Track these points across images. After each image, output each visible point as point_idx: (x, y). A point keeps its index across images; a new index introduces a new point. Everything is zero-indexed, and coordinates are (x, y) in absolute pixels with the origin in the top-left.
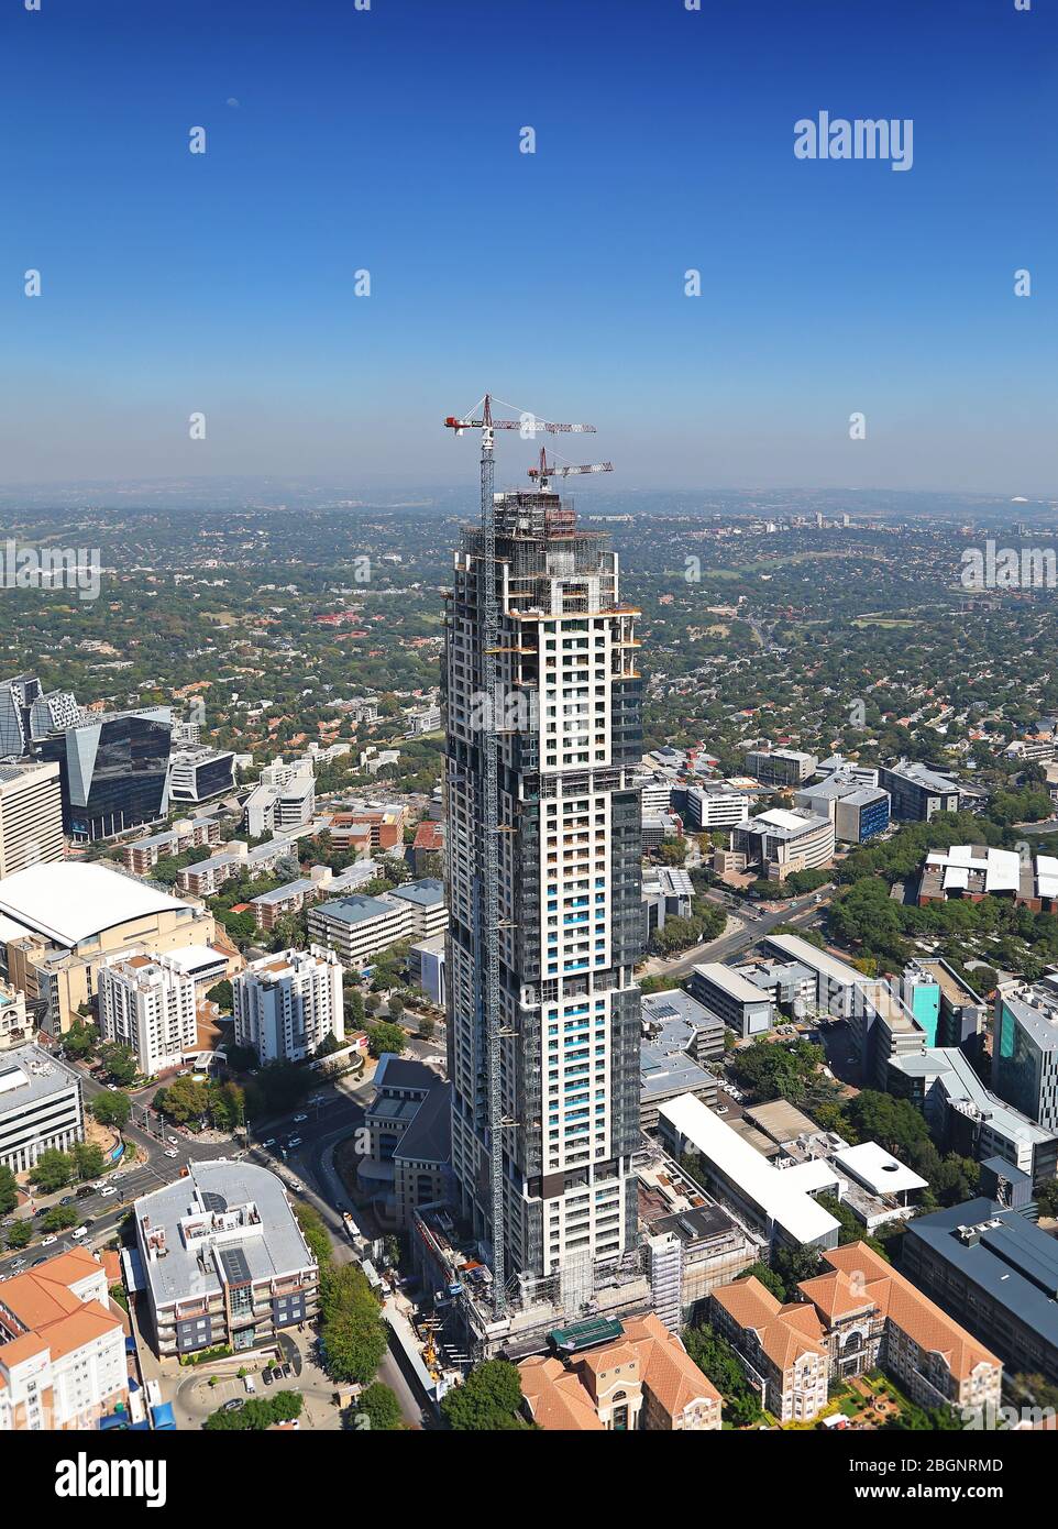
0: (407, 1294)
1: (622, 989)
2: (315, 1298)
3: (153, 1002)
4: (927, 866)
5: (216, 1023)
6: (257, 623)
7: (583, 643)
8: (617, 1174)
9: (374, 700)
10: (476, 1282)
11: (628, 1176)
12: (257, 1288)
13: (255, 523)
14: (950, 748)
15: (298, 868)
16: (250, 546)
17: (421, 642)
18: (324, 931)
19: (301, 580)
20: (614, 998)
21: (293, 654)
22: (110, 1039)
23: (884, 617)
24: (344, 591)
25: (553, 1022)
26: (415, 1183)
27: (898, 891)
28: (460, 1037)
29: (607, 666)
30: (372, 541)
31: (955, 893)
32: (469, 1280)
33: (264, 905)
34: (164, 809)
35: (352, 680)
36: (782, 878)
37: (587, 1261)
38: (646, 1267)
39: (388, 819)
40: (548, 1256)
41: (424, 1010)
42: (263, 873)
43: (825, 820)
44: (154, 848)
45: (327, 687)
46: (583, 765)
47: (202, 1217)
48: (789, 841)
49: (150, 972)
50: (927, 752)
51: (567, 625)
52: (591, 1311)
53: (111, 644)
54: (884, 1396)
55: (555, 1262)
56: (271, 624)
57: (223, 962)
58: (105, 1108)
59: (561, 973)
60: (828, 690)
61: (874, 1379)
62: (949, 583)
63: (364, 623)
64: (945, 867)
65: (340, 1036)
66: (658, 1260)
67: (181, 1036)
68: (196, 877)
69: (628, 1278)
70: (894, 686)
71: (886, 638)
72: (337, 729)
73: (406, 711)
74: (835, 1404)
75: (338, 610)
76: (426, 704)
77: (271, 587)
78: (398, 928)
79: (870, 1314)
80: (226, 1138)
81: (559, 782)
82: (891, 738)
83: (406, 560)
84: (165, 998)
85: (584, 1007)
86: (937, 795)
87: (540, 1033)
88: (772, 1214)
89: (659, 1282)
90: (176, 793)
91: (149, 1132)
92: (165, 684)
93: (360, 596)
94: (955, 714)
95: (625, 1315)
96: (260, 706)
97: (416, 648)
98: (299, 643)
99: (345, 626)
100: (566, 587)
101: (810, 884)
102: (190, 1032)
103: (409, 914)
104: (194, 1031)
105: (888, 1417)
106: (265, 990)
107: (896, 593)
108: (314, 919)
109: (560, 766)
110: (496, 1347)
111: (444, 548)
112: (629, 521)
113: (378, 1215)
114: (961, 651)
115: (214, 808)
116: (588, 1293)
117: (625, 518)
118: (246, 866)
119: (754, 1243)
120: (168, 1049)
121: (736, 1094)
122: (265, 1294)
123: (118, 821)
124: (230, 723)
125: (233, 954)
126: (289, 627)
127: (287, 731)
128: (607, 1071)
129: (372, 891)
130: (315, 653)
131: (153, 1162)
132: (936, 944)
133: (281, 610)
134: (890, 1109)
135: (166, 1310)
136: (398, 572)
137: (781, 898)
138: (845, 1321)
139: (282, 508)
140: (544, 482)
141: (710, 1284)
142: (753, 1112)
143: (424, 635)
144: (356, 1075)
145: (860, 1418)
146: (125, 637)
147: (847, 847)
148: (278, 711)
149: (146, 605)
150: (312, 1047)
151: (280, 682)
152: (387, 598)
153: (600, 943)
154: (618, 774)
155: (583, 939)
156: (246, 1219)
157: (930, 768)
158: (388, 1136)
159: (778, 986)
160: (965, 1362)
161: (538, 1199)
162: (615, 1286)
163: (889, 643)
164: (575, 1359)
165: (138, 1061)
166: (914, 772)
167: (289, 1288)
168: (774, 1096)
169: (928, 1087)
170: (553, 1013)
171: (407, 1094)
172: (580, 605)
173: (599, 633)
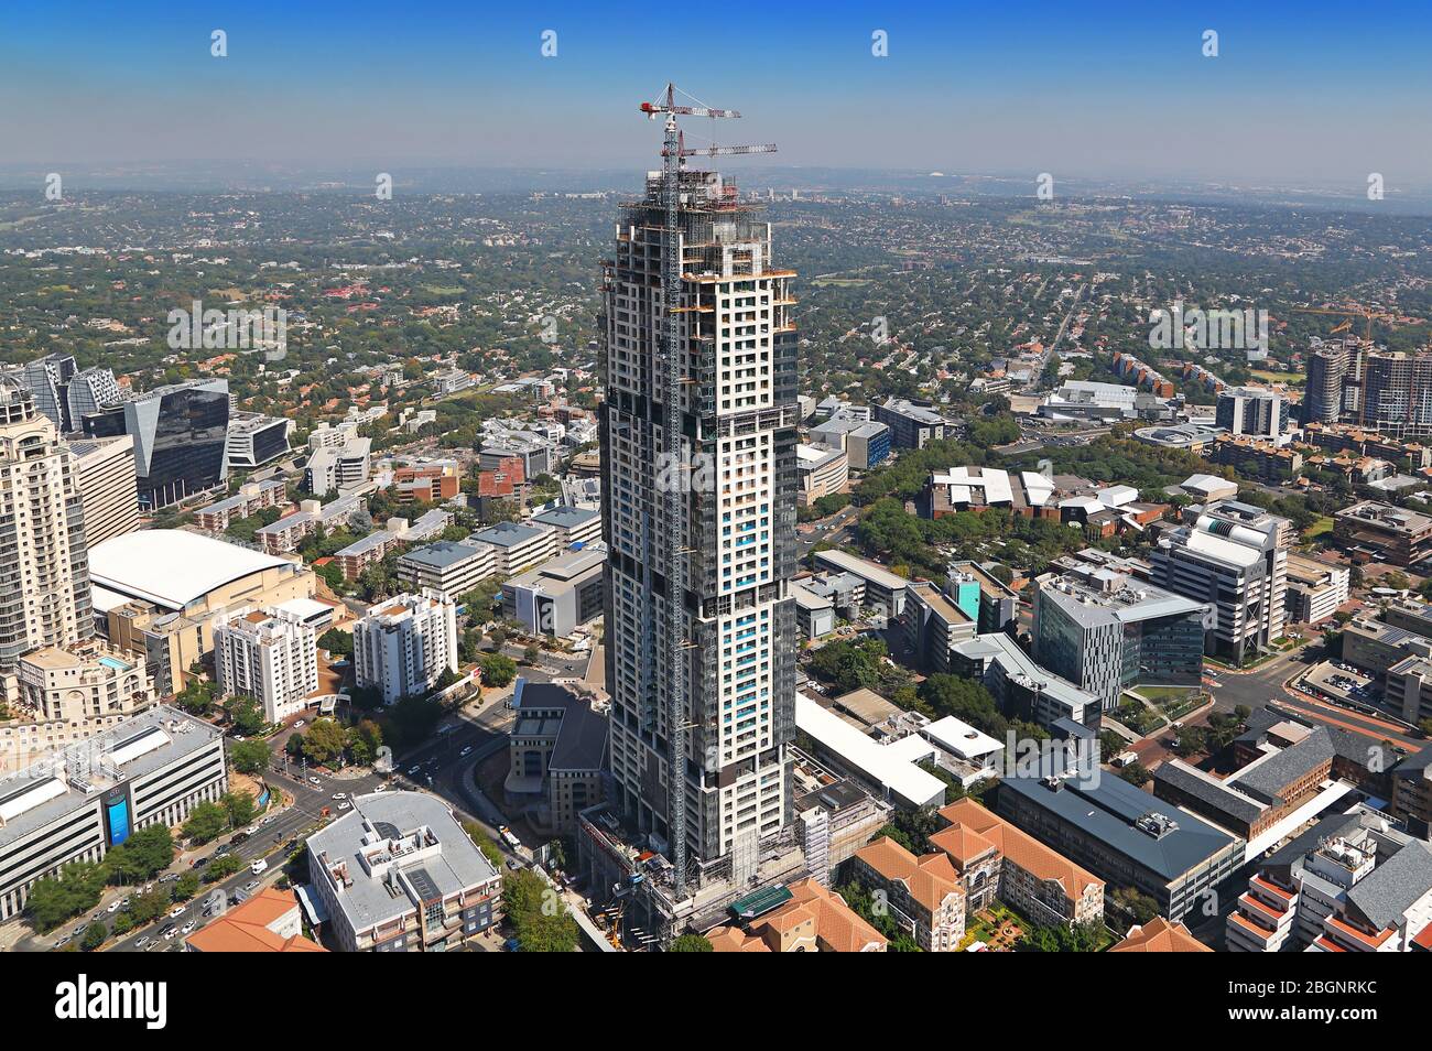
0: (577, 891)
1: (782, 599)
2: (500, 904)
3: (278, 654)
4: (935, 485)
5: (333, 668)
6: (267, 298)
7: (751, 301)
8: (777, 761)
9: (398, 365)
10: (655, 870)
11: (786, 761)
12: (447, 902)
13: (245, 204)
14: (923, 386)
15: (369, 521)
16: (242, 226)
17: (430, 312)
18: (415, 576)
19: (301, 256)
20: (776, 608)
21: (309, 326)
22: (229, 692)
23: (838, 277)
24: (345, 266)
25: (728, 632)
26: (570, 791)
27: (911, 508)
28: (622, 655)
29: (770, 321)
30: (364, 220)
31: (962, 506)
32: (647, 868)
33: (349, 558)
34: (224, 474)
35: (373, 347)
36: (810, 502)
37: (755, 840)
38: (800, 838)
39: (447, 472)
40: (724, 838)
41: (522, 640)
42: (338, 528)
43: (839, 452)
44: (225, 512)
45: (350, 355)
46: (751, 407)
47: (376, 844)
48: (813, 470)
49: (271, 626)
50: (907, 391)
51: (738, 286)
52: (759, 882)
53: (121, 322)
54: (1009, 923)
55: (729, 843)
56: (282, 299)
57: (329, 611)
58: (245, 757)
59: (734, 588)
60: (806, 342)
61: (998, 910)
62: (888, 247)
63: (373, 295)
64: (949, 485)
65: (455, 670)
66: (811, 831)
67: (304, 683)
68: (275, 536)
69: (787, 850)
70: (863, 336)
71: (845, 295)
72: (367, 393)
73: (430, 374)
74: (971, 934)
75: (345, 284)
76: (448, 367)
77: (273, 264)
78: (483, 568)
79: (991, 856)
80: (366, 772)
81: (732, 422)
82: (872, 380)
83: (398, 237)
84: (290, 649)
85: (752, 617)
86: (927, 426)
87: (717, 644)
88: (887, 783)
89: (812, 850)
90: (233, 460)
91: (289, 776)
92: (188, 358)
93: (362, 270)
94: (921, 358)
95: (788, 882)
96: (288, 375)
97: (426, 317)
98: (313, 317)
99: (354, 299)
100: (736, 254)
101: (835, 507)
102: (312, 678)
103: (492, 555)
104: (316, 677)
105: (1016, 939)
106: (387, 632)
107: (846, 257)
108: (405, 566)
109: (733, 409)
110: (682, 924)
111: (434, 225)
112: (602, 198)
113: (533, 826)
114: (911, 304)
115: (271, 472)
116: (755, 867)
117: (599, 195)
118: (320, 523)
119: (882, 809)
120: (291, 696)
121: (819, 688)
122: (456, 907)
123: (179, 490)
124: (261, 392)
125: (337, 604)
126: (300, 301)
127: (319, 398)
128: (769, 672)
129: (451, 536)
130: (332, 325)
131: (300, 803)
132: (953, 550)
133: (288, 286)
134: (961, 687)
135: (363, 935)
136: (395, 248)
137: (811, 520)
138: (973, 864)
139: (267, 189)
140: (682, 161)
141: (849, 847)
142: (842, 701)
143: (432, 305)
144: (476, 702)
145: (994, 942)
146: (136, 315)
147: (857, 473)
148: (307, 379)
149: (151, 284)
150: (431, 682)
151: (306, 353)
152: (389, 272)
153: (765, 560)
154: (778, 414)
155: (751, 558)
156: (423, 842)
157: (915, 404)
158: (532, 753)
159: (835, 594)
160: (1076, 884)
161: (714, 789)
162: (775, 858)
163: (848, 299)
164: (754, 925)
165: (264, 711)
166: (904, 407)
167: (476, 899)
168: (855, 686)
169: (986, 667)
170: (727, 625)
171: (544, 713)
172: (748, 268)
173: (764, 293)
